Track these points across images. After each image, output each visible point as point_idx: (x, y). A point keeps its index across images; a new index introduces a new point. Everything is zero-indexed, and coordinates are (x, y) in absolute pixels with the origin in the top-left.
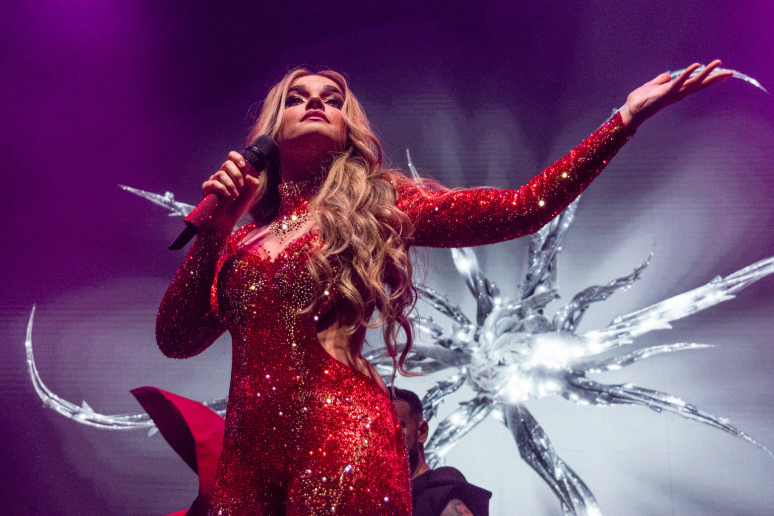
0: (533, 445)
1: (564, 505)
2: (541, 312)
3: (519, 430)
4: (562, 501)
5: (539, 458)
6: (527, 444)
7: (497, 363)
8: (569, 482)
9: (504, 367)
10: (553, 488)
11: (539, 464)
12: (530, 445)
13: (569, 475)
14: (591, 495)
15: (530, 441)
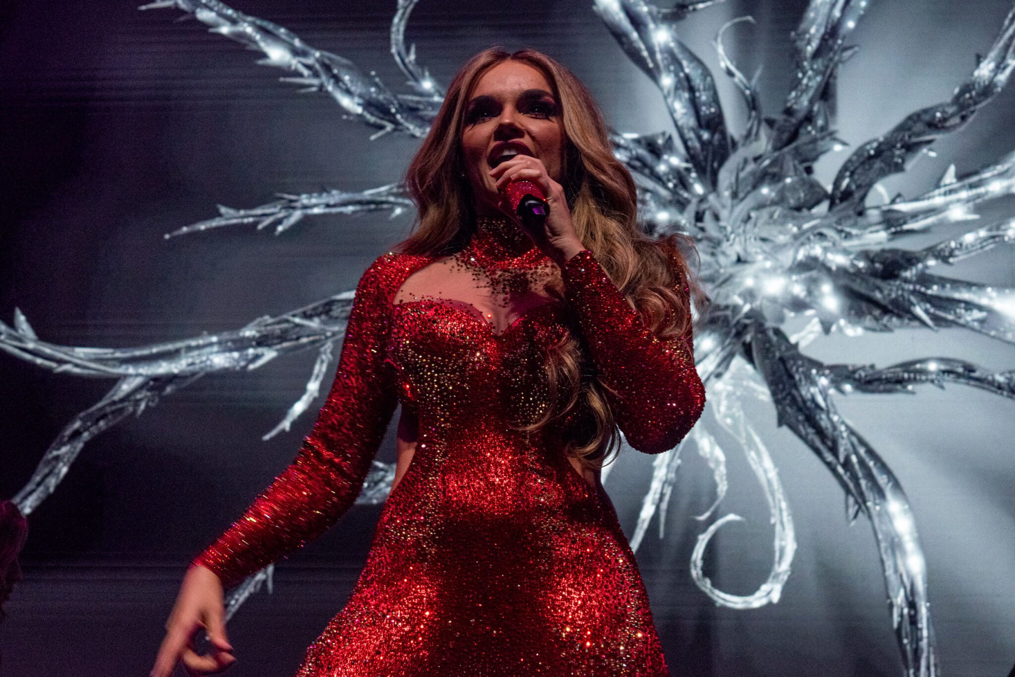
0: (799, 399)
1: (851, 500)
2: (809, 170)
3: (774, 373)
4: (848, 491)
5: (811, 420)
6: (789, 398)
7: (734, 258)
8: (861, 462)
9: (747, 266)
10: (834, 471)
11: (811, 431)
12: (794, 400)
13: (862, 451)
14: (897, 485)
15: (794, 392)
